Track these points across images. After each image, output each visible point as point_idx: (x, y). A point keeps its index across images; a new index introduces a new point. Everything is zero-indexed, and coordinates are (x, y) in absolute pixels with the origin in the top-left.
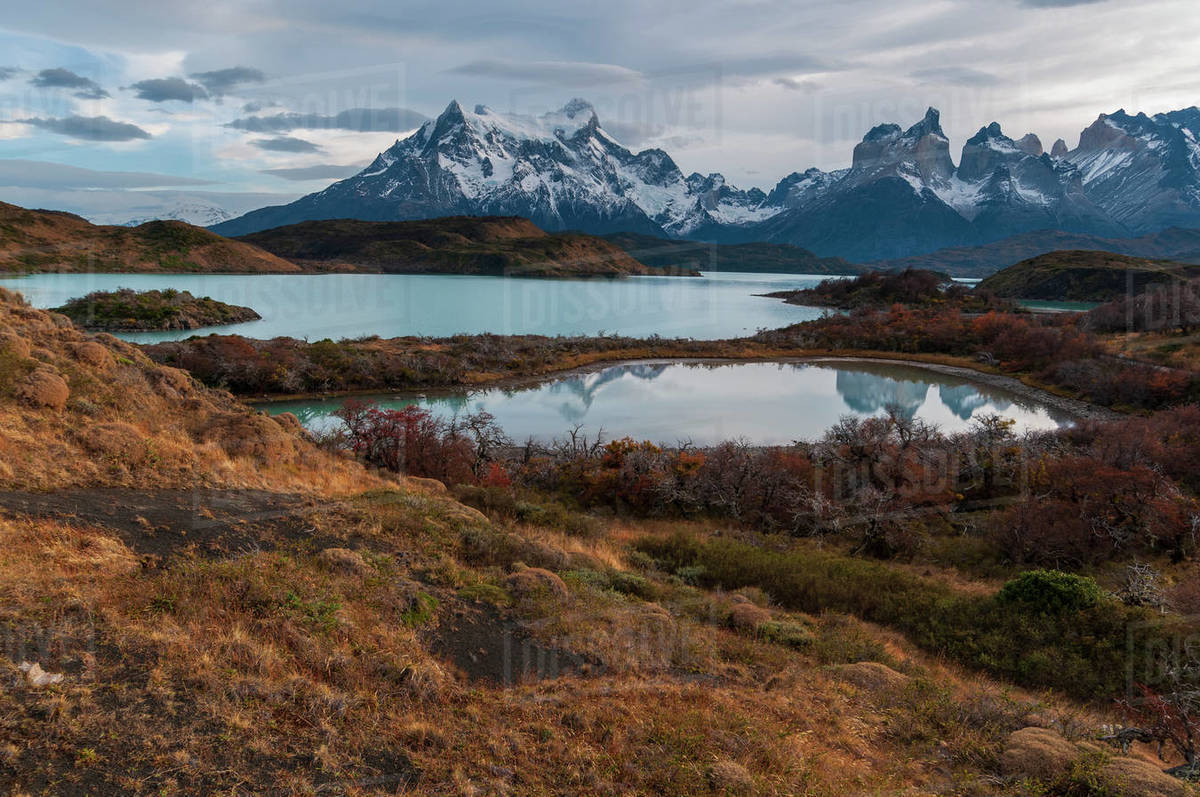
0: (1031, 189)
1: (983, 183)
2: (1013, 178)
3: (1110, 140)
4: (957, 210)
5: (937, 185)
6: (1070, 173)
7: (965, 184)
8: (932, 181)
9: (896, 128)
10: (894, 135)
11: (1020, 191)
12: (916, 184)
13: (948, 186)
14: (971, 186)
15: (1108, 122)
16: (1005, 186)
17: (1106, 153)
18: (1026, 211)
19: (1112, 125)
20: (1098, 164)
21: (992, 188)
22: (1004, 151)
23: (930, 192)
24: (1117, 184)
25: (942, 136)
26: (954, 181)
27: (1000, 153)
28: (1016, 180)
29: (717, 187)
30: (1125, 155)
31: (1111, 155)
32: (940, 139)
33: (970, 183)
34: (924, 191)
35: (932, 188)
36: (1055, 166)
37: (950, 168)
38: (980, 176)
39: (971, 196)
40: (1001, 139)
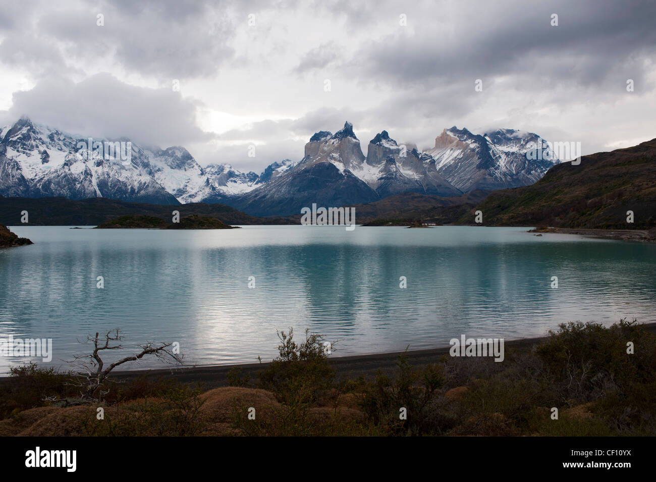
0: (409, 170)
1: (381, 166)
2: (398, 164)
3: (451, 143)
4: (366, 183)
5: (354, 167)
6: (428, 161)
7: (371, 167)
8: (351, 165)
9: (328, 133)
10: (329, 137)
11: (402, 171)
12: (340, 167)
13: (361, 168)
14: (374, 168)
15: (448, 133)
16: (393, 168)
17: (449, 150)
18: (405, 183)
19: (451, 134)
20: (446, 156)
21: (386, 170)
22: (392, 148)
23: (349, 172)
24: (456, 167)
25: (355, 138)
26: (365, 165)
27: (389, 149)
28: (400, 165)
29: (226, 172)
30: (459, 151)
31: (452, 151)
32: (354, 140)
33: (374, 166)
34: (345, 171)
35: (351, 170)
36: (420, 156)
37: (362, 158)
38: (379, 162)
39: (374, 174)
40: (389, 141)
